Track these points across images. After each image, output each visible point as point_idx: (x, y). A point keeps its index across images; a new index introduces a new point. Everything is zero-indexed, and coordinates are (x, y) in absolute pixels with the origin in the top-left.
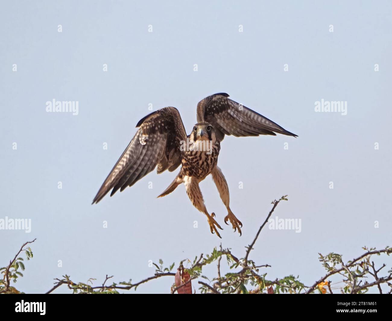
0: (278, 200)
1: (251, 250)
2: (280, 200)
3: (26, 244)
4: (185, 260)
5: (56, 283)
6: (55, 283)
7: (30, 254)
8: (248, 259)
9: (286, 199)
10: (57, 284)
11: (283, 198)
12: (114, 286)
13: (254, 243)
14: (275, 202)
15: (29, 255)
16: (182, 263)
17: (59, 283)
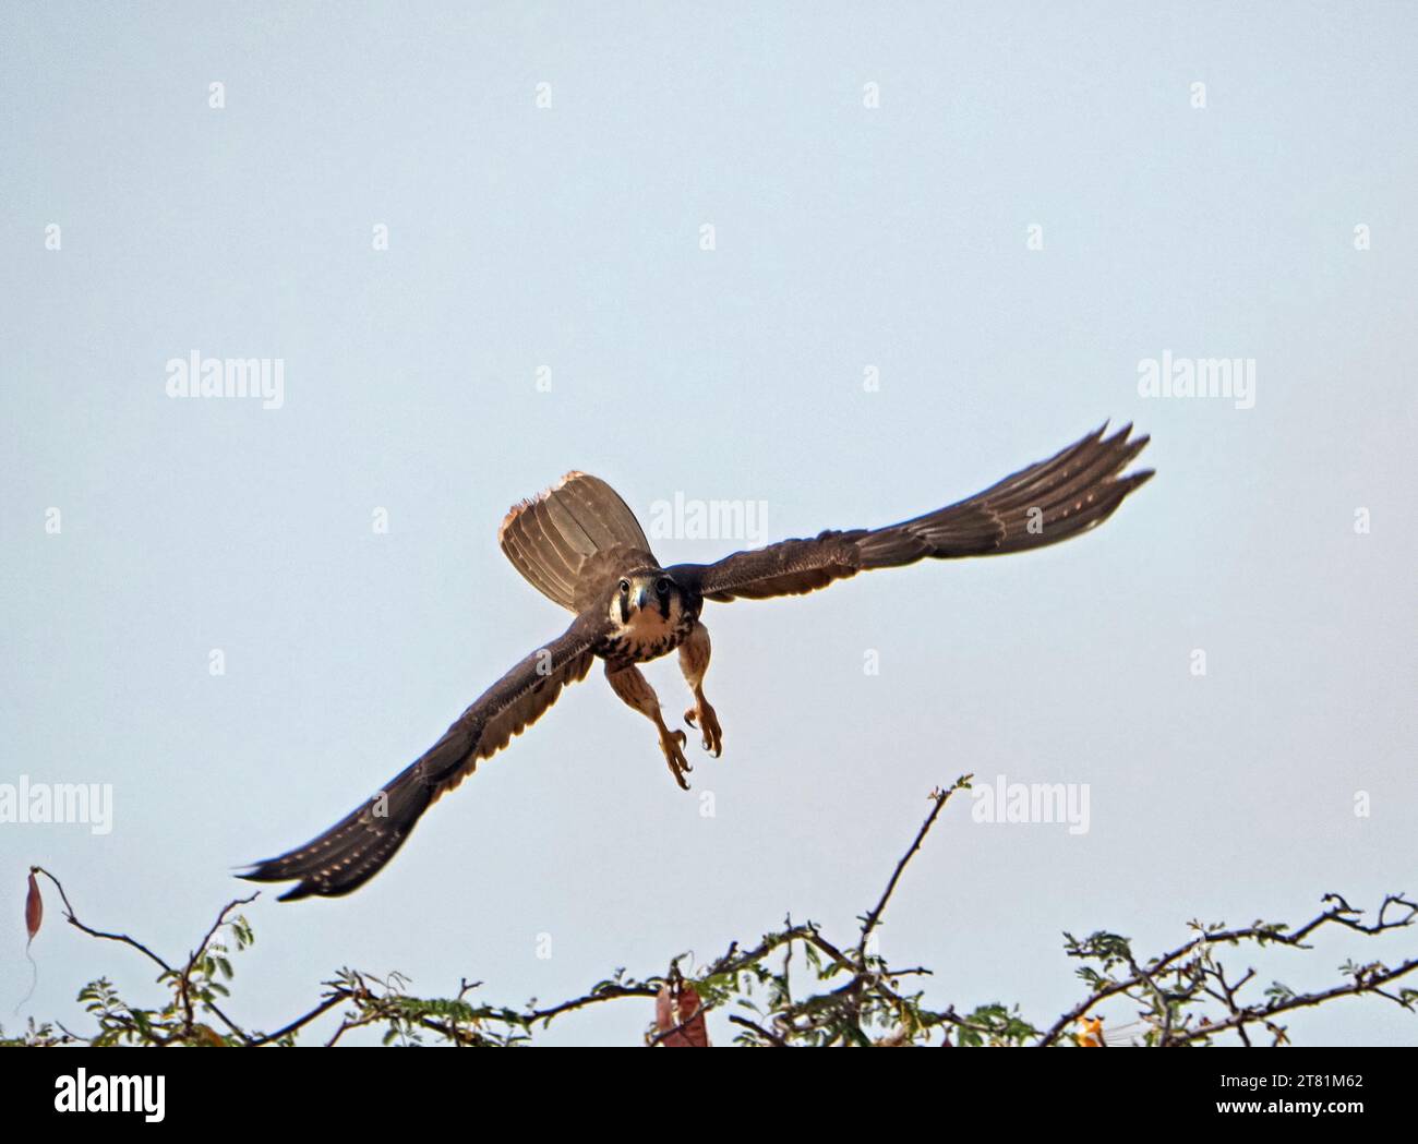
0: (947, 789)
1: (876, 928)
2: (954, 787)
3: (233, 905)
4: (683, 956)
5: (329, 994)
6: (324, 992)
7: (246, 934)
8: (868, 952)
9: (968, 786)
10: (332, 997)
11: (960, 782)
12: (486, 1012)
13: (881, 906)
14: (940, 792)
15: (242, 936)
16: (675, 963)
17: (336, 994)
